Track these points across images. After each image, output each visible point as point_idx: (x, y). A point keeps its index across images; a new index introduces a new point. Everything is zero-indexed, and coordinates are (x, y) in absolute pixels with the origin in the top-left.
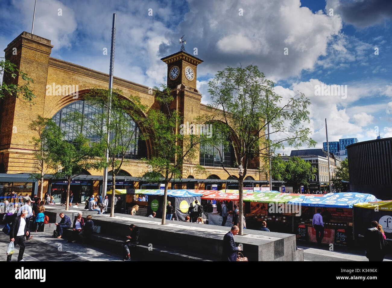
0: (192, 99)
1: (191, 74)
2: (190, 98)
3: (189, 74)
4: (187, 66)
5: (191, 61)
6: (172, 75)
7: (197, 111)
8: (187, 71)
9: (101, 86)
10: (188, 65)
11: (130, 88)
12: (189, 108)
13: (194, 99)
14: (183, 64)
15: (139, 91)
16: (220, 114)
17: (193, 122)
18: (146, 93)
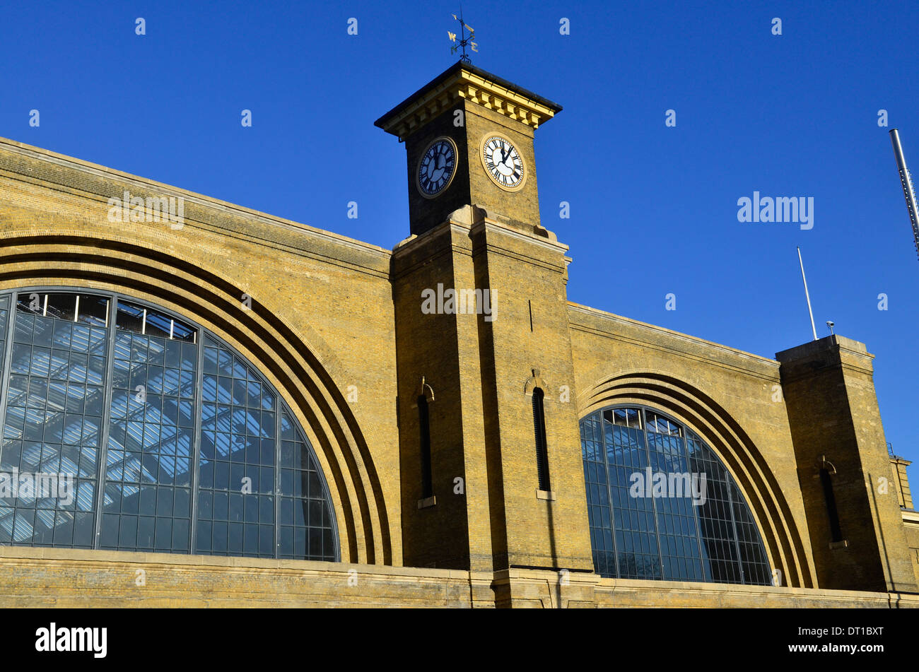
0: (526, 265)
1: (509, 162)
2: (514, 263)
3: (504, 162)
4: (487, 131)
5: (504, 107)
6: (428, 180)
7: (553, 318)
8: (489, 152)
9: (92, 226)
10: (492, 124)
11: (232, 234)
12: (512, 304)
13: (536, 268)
14: (469, 120)
15: (278, 246)
16: (661, 348)
17: (541, 370)
18: (316, 256)
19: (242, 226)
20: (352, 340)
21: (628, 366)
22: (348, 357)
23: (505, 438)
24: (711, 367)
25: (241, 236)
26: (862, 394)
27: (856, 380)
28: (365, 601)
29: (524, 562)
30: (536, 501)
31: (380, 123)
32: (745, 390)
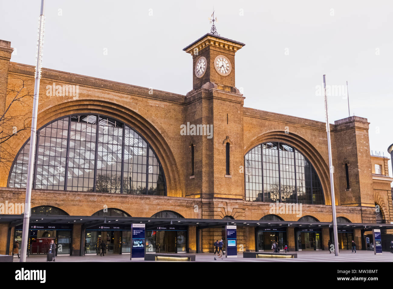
0: (227, 102)
1: (225, 66)
2: (222, 101)
4: (217, 55)
5: (224, 46)
6: (198, 71)
7: (236, 119)
8: (218, 63)
10: (219, 53)
11: (133, 94)
12: (221, 116)
13: (231, 102)
14: (211, 52)
15: (148, 97)
16: (286, 122)
17: (230, 136)
18: (159, 99)
19: (136, 91)
20: (171, 126)
21: (271, 129)
22: (170, 131)
23: (215, 159)
24: (305, 128)
25: (135, 95)
26: (363, 137)
27: (360, 132)
28: (168, 206)
29: (219, 196)
30: (224, 178)
31: (185, 50)
32: (319, 135)
